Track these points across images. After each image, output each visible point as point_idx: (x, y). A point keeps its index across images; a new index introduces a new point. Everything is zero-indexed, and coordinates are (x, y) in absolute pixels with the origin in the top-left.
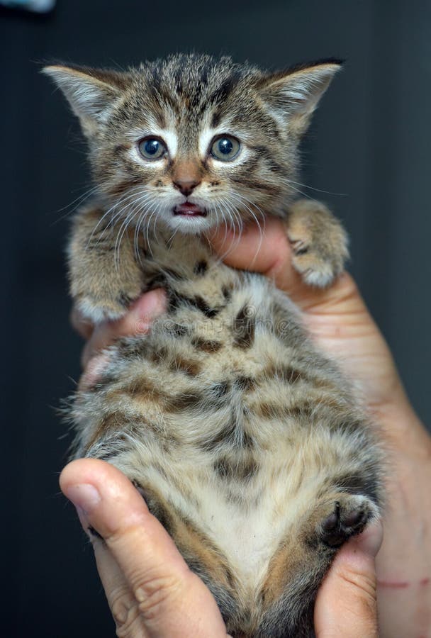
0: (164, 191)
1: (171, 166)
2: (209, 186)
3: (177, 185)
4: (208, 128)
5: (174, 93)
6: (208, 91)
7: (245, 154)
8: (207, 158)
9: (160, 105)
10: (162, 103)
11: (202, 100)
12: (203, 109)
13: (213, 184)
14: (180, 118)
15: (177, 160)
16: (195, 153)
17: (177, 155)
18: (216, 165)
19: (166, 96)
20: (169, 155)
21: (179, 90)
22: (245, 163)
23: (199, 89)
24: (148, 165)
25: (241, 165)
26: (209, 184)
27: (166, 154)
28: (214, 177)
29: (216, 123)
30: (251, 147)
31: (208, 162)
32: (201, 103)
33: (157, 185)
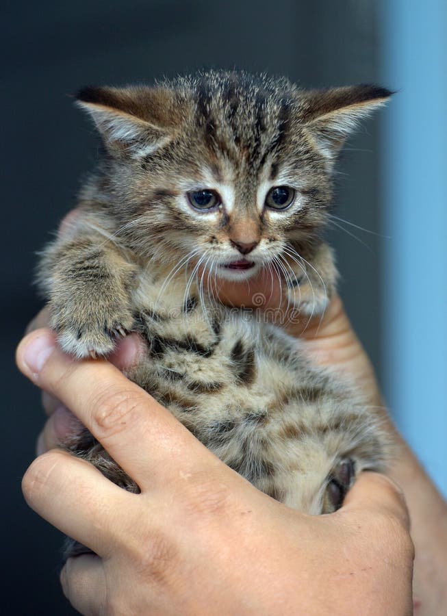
0: (219, 249)
1: (227, 223)
2: (267, 243)
3: (235, 244)
4: (266, 180)
5: (231, 145)
6: (267, 140)
7: (299, 202)
8: (264, 211)
9: (216, 156)
10: (219, 154)
11: (263, 151)
12: (263, 162)
13: (270, 241)
14: (239, 173)
15: (234, 216)
16: (254, 208)
17: (234, 210)
18: (274, 216)
19: (223, 148)
20: (224, 209)
21: (237, 140)
22: (299, 212)
23: (257, 139)
24: (200, 217)
25: (295, 214)
26: (267, 241)
27: (221, 207)
28: (271, 232)
29: (274, 174)
30: (304, 192)
31: (265, 215)
32: (261, 156)
33: (211, 242)
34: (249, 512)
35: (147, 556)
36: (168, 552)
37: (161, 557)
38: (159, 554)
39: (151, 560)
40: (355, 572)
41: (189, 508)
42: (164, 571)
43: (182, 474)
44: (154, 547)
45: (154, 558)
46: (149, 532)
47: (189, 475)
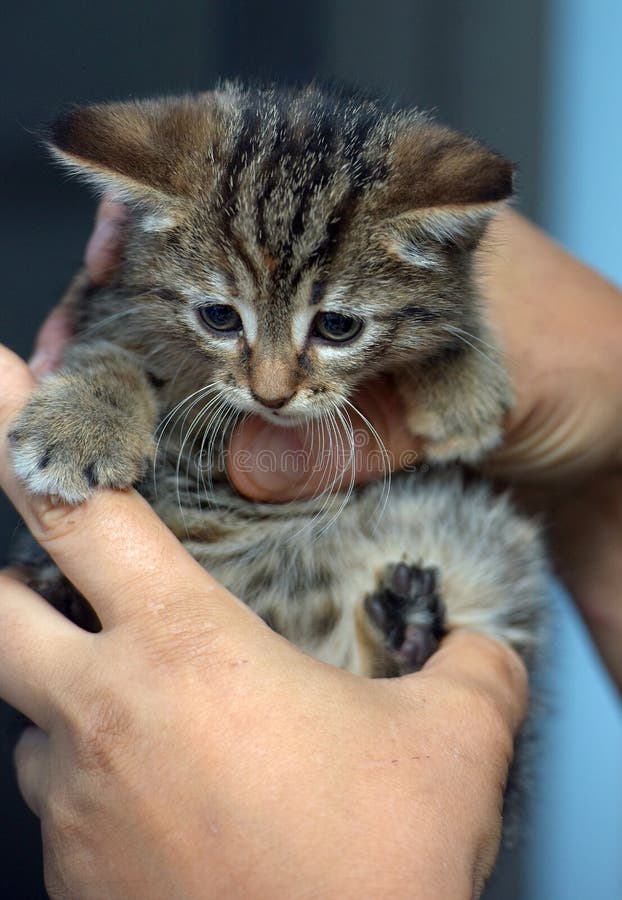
1: (248, 359)
2: (309, 396)
4: (305, 306)
5: (251, 247)
7: (370, 335)
8: (308, 345)
9: (228, 261)
10: (232, 258)
11: (296, 263)
12: (297, 279)
13: (316, 392)
14: (260, 291)
16: (286, 344)
17: (256, 343)
18: (326, 354)
20: (245, 338)
21: (261, 243)
22: (372, 346)
23: (290, 246)
24: (215, 342)
25: (365, 350)
26: (311, 392)
27: (241, 333)
28: (318, 378)
29: (318, 295)
30: (377, 318)
31: (309, 353)
32: (293, 270)
33: (227, 382)
34: (244, 662)
35: (89, 728)
36: (118, 721)
37: (108, 728)
38: (106, 725)
39: (94, 734)
40: (400, 760)
41: (155, 657)
42: (111, 750)
43: (151, 605)
44: (99, 714)
45: (99, 731)
46: (96, 691)
47: (162, 606)
